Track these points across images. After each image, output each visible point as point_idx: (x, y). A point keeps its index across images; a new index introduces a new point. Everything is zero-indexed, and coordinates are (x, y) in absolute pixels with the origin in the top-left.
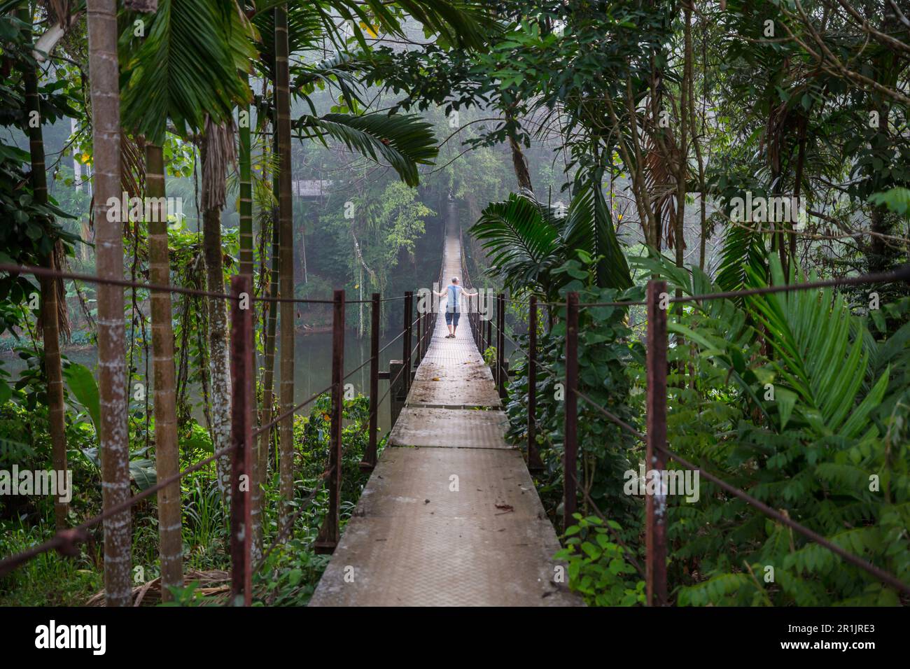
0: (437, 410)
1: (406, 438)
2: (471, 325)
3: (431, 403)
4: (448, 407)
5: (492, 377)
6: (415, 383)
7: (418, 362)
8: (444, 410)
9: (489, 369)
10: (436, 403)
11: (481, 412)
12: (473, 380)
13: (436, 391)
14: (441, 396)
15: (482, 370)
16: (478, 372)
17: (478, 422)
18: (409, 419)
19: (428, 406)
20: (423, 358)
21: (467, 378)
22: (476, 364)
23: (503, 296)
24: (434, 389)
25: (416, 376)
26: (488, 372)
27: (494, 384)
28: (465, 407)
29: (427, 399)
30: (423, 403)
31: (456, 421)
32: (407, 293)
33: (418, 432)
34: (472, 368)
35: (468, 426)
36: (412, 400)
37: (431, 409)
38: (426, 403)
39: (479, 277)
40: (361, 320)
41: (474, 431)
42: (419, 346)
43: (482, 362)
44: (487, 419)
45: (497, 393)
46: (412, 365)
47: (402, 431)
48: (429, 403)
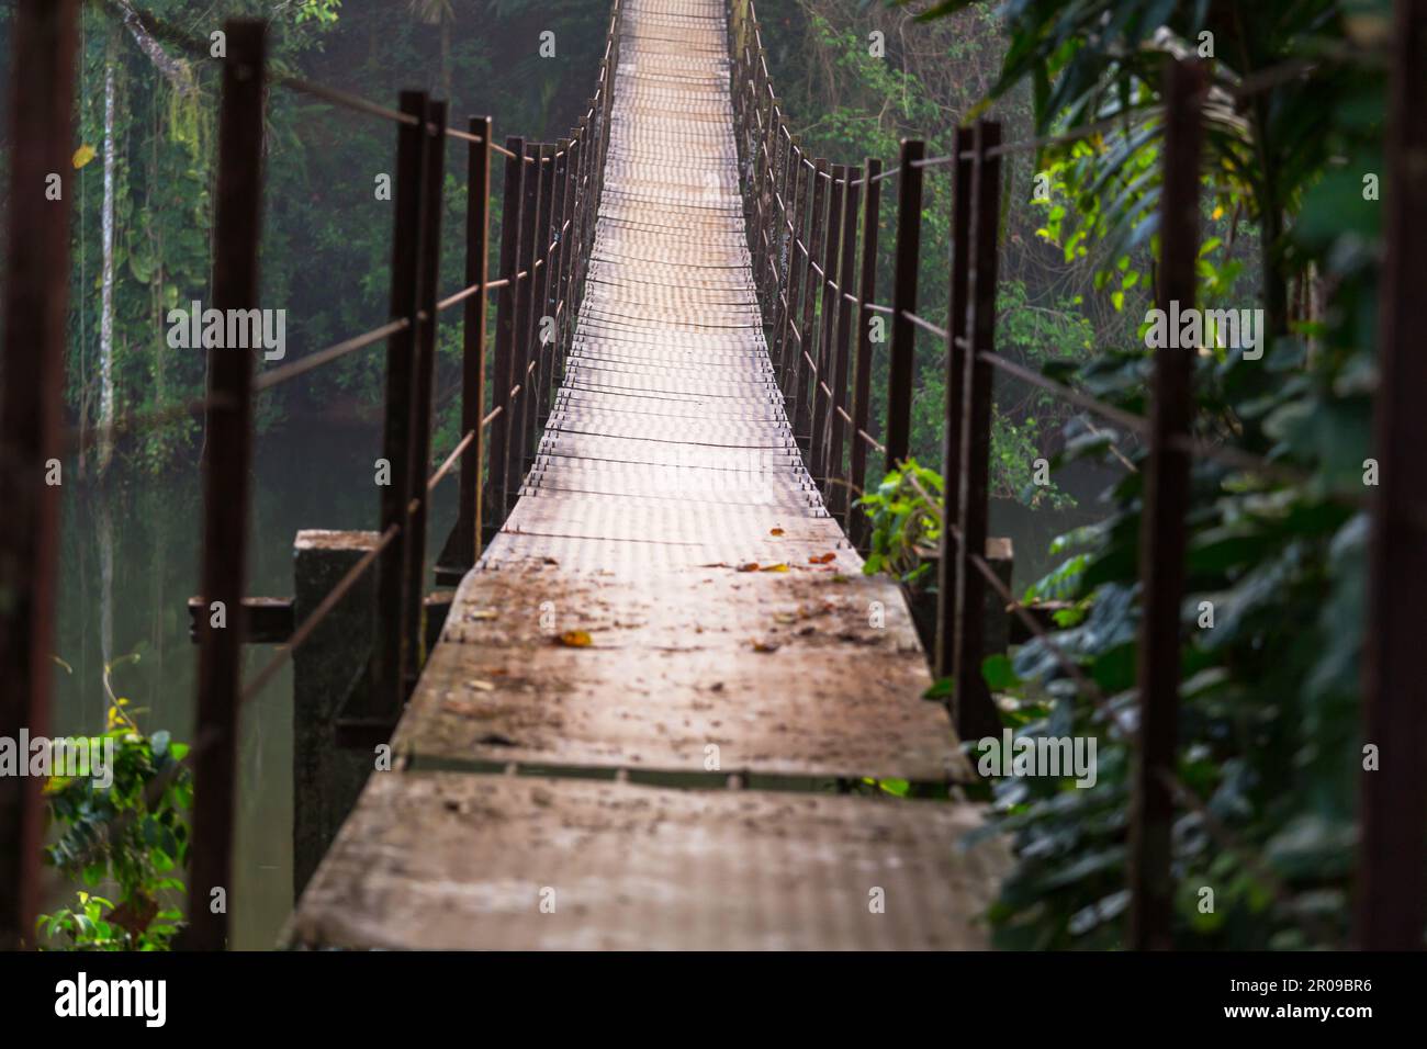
0: (588, 791)
1: (403, 914)
2: (782, 377)
3: (548, 757)
4: (640, 776)
5: (909, 635)
6: (445, 654)
7: (462, 555)
8: (622, 791)
9: (896, 597)
10: (578, 754)
11: (849, 809)
12: (795, 651)
13: (577, 701)
14: (606, 720)
15: (854, 599)
16: (826, 610)
17: (827, 853)
18: (416, 826)
19: (525, 770)
20: (488, 537)
21: (761, 637)
22: (817, 571)
23: (991, 133)
24: (565, 687)
25: (454, 619)
26: (887, 609)
27: (922, 672)
28: (747, 780)
29: (522, 734)
30: (498, 754)
31: (698, 843)
32: (413, 101)
33: (468, 891)
34: (795, 590)
35: (771, 867)
36: (432, 735)
37: (543, 784)
38: (518, 755)
39: (837, 116)
40: (106, 363)
41: (805, 898)
42: (469, 457)
43: (850, 562)
44: (882, 836)
45: (940, 714)
46: (431, 568)
47: (377, 881)
48: (532, 757)
